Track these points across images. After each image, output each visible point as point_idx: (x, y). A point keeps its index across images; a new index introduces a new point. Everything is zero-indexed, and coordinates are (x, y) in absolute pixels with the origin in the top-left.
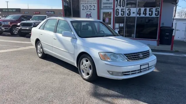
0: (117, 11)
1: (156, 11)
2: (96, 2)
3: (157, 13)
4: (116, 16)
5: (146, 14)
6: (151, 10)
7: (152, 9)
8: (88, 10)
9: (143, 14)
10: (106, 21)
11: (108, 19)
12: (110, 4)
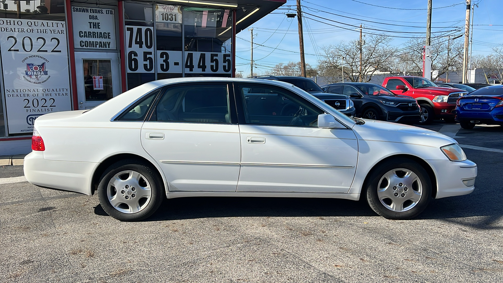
0: (133, 57)
1: (224, 62)
2: (64, 29)
3: (226, 64)
4: (129, 71)
5: (205, 67)
6: (215, 58)
7: (217, 55)
8: (34, 52)
9: (199, 67)
10: (97, 85)
11: (101, 80)
12: (101, 35)
